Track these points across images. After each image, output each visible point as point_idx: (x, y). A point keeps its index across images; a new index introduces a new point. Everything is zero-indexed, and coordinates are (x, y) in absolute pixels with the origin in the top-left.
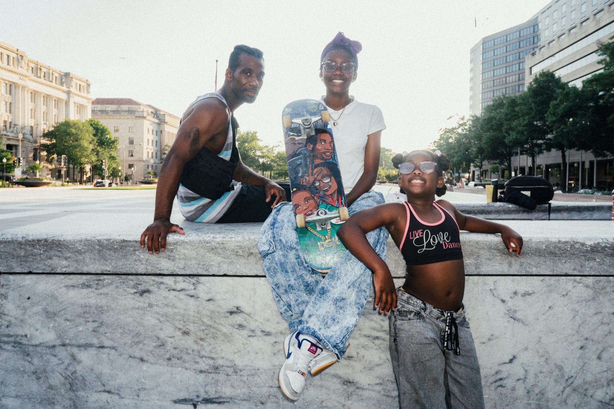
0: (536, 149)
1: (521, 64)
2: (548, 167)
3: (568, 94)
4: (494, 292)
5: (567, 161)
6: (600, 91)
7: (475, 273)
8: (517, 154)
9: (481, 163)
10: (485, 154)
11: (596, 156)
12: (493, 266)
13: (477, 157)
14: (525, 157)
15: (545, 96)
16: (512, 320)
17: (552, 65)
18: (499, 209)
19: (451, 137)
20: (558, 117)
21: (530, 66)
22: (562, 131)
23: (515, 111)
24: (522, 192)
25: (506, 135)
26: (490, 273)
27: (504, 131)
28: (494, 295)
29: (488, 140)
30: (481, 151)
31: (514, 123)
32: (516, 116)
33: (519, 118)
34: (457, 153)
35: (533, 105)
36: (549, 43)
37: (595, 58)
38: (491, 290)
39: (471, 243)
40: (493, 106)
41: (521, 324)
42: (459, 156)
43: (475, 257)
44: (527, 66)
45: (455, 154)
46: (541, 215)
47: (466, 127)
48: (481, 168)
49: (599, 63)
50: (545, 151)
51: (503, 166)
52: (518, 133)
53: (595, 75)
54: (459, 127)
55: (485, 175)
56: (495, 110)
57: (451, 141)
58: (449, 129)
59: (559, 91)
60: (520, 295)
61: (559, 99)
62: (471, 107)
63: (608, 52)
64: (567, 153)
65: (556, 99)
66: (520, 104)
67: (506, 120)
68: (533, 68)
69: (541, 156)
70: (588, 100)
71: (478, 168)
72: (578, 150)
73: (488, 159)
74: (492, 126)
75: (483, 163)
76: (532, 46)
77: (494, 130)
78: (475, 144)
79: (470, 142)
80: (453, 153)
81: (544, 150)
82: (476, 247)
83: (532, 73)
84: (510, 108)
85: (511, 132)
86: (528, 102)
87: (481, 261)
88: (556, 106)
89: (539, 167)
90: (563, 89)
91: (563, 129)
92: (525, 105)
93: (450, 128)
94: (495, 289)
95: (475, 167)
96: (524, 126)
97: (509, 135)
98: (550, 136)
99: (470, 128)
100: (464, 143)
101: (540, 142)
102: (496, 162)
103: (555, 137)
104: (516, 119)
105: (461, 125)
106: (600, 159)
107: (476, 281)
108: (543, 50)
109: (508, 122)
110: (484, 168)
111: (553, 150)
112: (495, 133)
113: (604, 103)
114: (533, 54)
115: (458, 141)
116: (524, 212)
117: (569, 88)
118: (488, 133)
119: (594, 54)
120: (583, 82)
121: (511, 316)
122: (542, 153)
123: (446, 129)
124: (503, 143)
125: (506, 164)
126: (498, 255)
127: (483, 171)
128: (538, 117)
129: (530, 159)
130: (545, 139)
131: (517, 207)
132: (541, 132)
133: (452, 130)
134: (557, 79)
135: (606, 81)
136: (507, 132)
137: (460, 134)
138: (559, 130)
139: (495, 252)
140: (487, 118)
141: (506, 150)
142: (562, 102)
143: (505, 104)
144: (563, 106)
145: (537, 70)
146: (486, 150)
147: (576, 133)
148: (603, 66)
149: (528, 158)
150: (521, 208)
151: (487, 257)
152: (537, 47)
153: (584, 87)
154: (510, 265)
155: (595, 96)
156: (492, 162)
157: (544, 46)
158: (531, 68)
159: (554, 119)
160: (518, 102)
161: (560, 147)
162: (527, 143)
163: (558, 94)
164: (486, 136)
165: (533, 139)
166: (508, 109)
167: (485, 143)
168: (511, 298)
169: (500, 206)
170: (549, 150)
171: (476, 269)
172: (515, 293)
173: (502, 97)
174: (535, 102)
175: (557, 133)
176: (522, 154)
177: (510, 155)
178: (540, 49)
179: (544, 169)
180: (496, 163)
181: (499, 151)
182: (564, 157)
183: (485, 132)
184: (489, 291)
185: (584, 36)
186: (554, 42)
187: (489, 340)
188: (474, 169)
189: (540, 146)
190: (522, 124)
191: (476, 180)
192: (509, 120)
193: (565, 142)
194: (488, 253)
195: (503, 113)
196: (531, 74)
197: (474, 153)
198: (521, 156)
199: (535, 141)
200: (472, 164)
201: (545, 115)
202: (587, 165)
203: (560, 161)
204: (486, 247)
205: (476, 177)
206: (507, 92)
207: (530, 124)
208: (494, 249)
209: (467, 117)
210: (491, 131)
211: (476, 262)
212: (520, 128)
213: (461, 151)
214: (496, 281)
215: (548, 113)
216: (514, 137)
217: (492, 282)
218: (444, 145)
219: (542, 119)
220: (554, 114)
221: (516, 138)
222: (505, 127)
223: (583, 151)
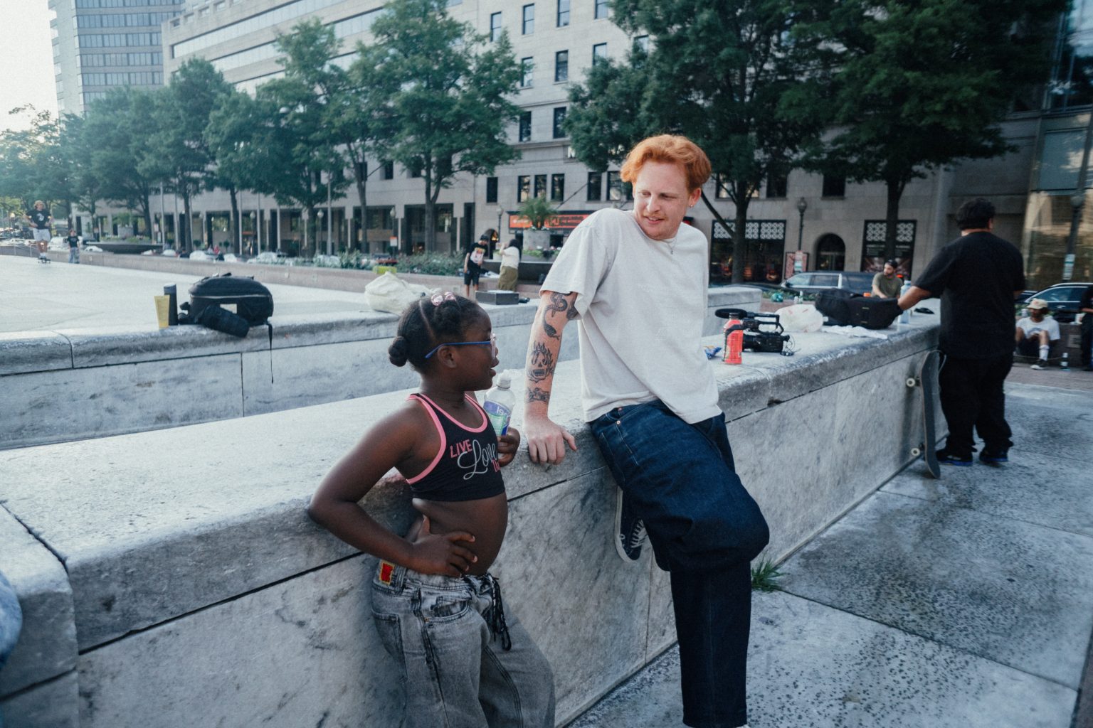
0: (190, 186)
1: (154, 36)
2: (209, 215)
3: (235, 103)
4: (284, 614)
5: (239, 208)
6: (282, 106)
7: (245, 590)
8: (157, 191)
9: (93, 203)
10: (99, 187)
11: (280, 204)
12: (278, 565)
13: (84, 193)
14: (172, 197)
15: (201, 100)
16: (319, 651)
17: (208, 49)
18: (184, 339)
19: (21, 150)
20: (224, 138)
21: (171, 43)
22: (230, 160)
23: (149, 118)
24: (223, 306)
25: (138, 159)
26: (274, 580)
27: (132, 150)
28: (283, 620)
29: (104, 165)
30: (90, 182)
31: (151, 140)
32: (152, 128)
33: (158, 131)
34: (39, 181)
35: (181, 112)
36: (200, 11)
37: (271, 52)
38: (277, 613)
39: (232, 532)
40: (108, 102)
41: (333, 652)
42: (45, 188)
43: (242, 557)
44: (166, 42)
45: (35, 184)
46: (255, 343)
47: (55, 134)
48: (93, 212)
49: (277, 62)
50: (204, 191)
51: (134, 212)
52: (158, 156)
53: (274, 80)
54: (39, 133)
55: (102, 224)
56: (113, 110)
57: (22, 156)
58: (15, 133)
59: (222, 96)
60: (329, 601)
61: (222, 108)
62: (60, 96)
63: (290, 49)
64: (238, 196)
65: (218, 108)
66: (158, 107)
67: (136, 132)
68: (175, 47)
69: (198, 197)
70: (266, 117)
71: (87, 213)
72: (255, 192)
73: (106, 198)
74: (109, 139)
75: (96, 204)
76: (172, 8)
77: (116, 147)
78: (77, 169)
79: (66, 165)
80: (32, 180)
81: (202, 188)
82: (243, 538)
83: (176, 56)
84: (140, 112)
85: (145, 154)
86: (173, 105)
87: (254, 562)
88: (219, 120)
89: (196, 215)
90: (229, 94)
91: (231, 158)
92: (168, 110)
93: (19, 131)
94: (285, 607)
95: (82, 209)
96: (168, 146)
97: (143, 159)
98: (210, 167)
99: (62, 137)
100: (53, 164)
101: (196, 175)
102: (122, 203)
103: (220, 170)
104: (153, 132)
105: (45, 128)
106: (284, 207)
107: (247, 606)
108: (190, 19)
109: (138, 137)
110: (98, 212)
111: (217, 190)
112: (116, 153)
113: (288, 125)
114: (176, 23)
115: (42, 158)
116: (227, 340)
117: (237, 94)
118: (103, 152)
119: (269, 46)
120: (257, 87)
121: (317, 644)
122: (200, 193)
123: (8, 131)
124: (132, 172)
125: (140, 207)
126: (287, 539)
127: (98, 217)
128: (190, 134)
129: (181, 203)
130: (203, 171)
131: (217, 333)
132: (199, 160)
133: (24, 136)
134: (218, 75)
135: (290, 93)
136: (137, 153)
137: (43, 146)
138: (226, 159)
139: (281, 535)
140: (97, 123)
141: (138, 184)
142: (227, 114)
143: (131, 103)
144: (230, 121)
145: (184, 51)
146: (101, 182)
147: (251, 166)
148: (284, 68)
149: (178, 200)
150: (224, 335)
151: (265, 551)
152: (180, 12)
153: (258, 95)
154: (310, 551)
155: (275, 113)
156: (113, 202)
157: (192, 14)
158: (172, 46)
159: (218, 140)
160: (156, 103)
161: (228, 185)
162: (175, 176)
163: (221, 100)
164: (99, 156)
165: (184, 169)
166: (137, 113)
167: (99, 169)
168: (315, 612)
169: (185, 335)
170: (210, 188)
171: (245, 581)
172: (322, 601)
173: (124, 90)
174: (185, 109)
175: (223, 163)
176: (165, 192)
177: (146, 193)
178: (186, 17)
179: (205, 219)
180: (121, 206)
181: (125, 185)
182: (234, 202)
183: (97, 149)
184: (274, 617)
185: (253, 13)
186: (208, 11)
187: (281, 706)
188: (79, 213)
189: (196, 181)
190: (165, 143)
191: (83, 233)
192: (140, 132)
193: (235, 179)
194: (266, 543)
195: (129, 119)
196: (173, 57)
197: (77, 185)
198: (166, 196)
199: (187, 174)
200: (73, 205)
201: (203, 132)
202: (267, 217)
203: (229, 207)
204: (261, 532)
205: (84, 228)
206: (133, 82)
207: (178, 144)
208: (279, 530)
209: (54, 116)
210: (108, 148)
211: (244, 568)
212: (163, 150)
213: (47, 179)
214: (286, 592)
215: (207, 128)
216: (153, 163)
217: (280, 597)
218: (8, 163)
219: (197, 137)
220: (216, 132)
221: (156, 166)
222: (135, 144)
223: (262, 195)
